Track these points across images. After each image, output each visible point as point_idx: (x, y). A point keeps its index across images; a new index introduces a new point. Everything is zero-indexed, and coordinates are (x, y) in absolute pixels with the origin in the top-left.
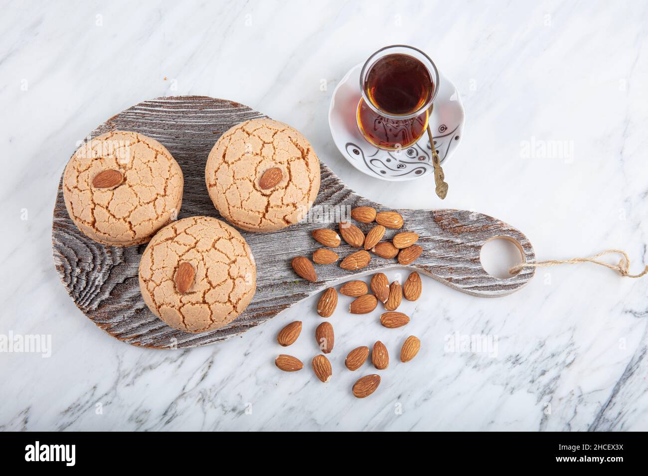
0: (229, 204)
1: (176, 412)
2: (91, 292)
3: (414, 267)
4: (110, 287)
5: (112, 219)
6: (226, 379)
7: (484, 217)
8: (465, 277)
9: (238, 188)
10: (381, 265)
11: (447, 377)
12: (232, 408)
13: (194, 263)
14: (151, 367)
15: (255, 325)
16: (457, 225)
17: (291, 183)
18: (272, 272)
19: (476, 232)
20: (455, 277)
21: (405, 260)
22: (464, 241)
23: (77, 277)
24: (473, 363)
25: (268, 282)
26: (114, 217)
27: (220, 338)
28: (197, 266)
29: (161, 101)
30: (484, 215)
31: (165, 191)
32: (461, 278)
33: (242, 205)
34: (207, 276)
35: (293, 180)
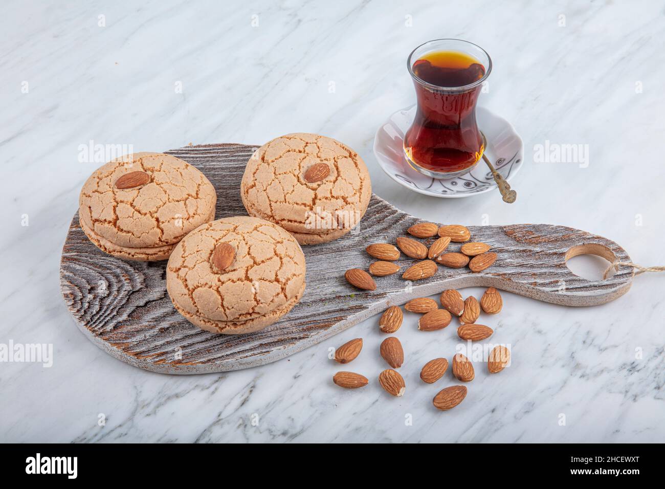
0: (270, 201)
1: (210, 440)
2: (106, 315)
3: (490, 275)
4: (128, 310)
5: (137, 214)
6: (272, 402)
7: (562, 228)
8: (552, 280)
9: (280, 183)
10: (450, 276)
11: (550, 388)
12: (282, 431)
13: (234, 244)
14: (177, 396)
15: (306, 338)
16: (533, 236)
17: (339, 178)
18: (322, 288)
19: (556, 240)
20: (539, 281)
21: (478, 265)
22: (544, 249)
23: (89, 303)
24: (579, 373)
25: (318, 298)
26: (139, 212)
27: (264, 350)
28: (238, 246)
29: (187, 149)
30: (562, 227)
31: (197, 194)
32: (547, 281)
33: (285, 199)
34: (249, 254)
35: (342, 175)
